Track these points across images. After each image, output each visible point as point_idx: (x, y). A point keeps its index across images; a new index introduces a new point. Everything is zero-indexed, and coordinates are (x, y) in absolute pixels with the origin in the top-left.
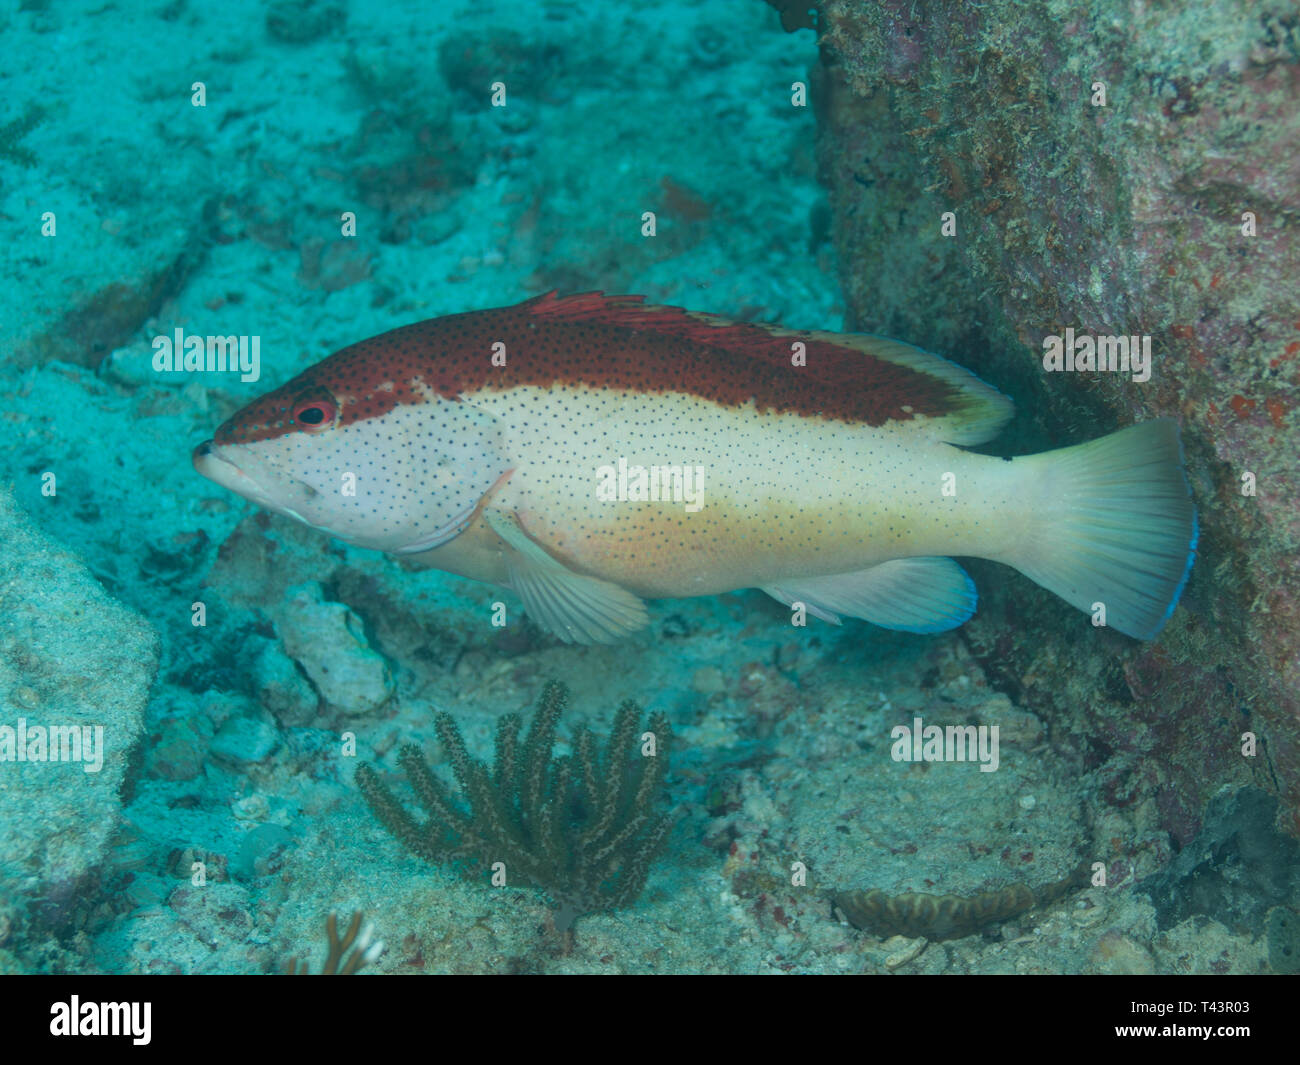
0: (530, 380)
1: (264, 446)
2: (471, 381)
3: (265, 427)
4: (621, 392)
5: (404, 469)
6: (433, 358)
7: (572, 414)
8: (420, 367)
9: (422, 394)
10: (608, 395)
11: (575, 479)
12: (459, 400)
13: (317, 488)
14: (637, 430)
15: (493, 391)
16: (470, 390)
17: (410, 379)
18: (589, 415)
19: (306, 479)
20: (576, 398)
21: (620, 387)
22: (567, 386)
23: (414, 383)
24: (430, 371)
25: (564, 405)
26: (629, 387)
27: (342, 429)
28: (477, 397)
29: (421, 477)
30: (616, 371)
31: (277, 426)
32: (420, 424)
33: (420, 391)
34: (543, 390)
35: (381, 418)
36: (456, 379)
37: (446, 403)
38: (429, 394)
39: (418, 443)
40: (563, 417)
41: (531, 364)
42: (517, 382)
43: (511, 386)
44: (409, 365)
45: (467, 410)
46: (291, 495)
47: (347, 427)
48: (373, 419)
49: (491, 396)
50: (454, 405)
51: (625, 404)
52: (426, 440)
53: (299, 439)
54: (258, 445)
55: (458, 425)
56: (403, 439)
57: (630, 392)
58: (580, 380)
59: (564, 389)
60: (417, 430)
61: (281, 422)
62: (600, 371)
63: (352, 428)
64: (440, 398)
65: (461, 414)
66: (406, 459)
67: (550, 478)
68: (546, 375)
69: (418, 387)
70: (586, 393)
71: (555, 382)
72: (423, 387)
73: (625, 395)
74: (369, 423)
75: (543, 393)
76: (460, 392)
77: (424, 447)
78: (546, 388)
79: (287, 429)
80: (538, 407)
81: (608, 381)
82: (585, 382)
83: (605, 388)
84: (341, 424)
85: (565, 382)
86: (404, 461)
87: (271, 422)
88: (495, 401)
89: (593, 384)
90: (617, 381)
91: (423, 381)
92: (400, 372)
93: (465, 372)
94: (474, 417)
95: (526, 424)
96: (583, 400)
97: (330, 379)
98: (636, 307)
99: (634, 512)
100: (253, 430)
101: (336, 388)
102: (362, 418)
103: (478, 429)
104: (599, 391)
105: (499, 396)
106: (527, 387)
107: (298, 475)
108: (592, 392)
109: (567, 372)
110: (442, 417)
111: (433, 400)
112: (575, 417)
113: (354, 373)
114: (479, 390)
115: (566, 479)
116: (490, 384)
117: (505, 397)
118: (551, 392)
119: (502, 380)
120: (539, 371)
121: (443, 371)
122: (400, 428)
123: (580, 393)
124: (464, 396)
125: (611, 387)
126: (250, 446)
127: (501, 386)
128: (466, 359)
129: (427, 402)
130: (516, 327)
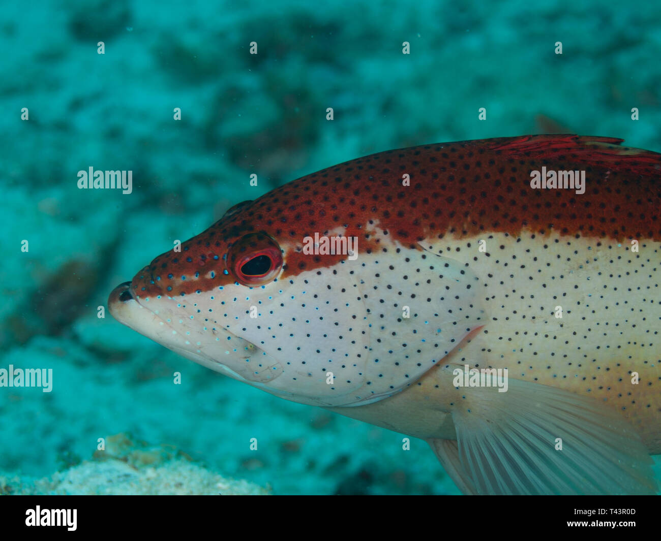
0: (496, 226)
1: (194, 299)
2: (432, 226)
3: (195, 278)
4: (594, 241)
5: (359, 325)
6: (389, 199)
7: (541, 264)
8: (375, 210)
9: (378, 241)
10: (581, 244)
11: (541, 336)
12: (421, 249)
13: (259, 345)
14: (612, 283)
15: (456, 238)
16: (431, 237)
17: (364, 225)
18: (559, 267)
19: (247, 335)
20: (546, 247)
21: (594, 235)
22: (536, 234)
23: (369, 228)
24: (386, 214)
25: (532, 255)
26: (603, 235)
27: (288, 279)
28: (439, 245)
29: (377, 333)
30: (589, 216)
31: (209, 276)
32: (377, 275)
33: (376, 236)
34: (510, 237)
35: (332, 268)
36: (417, 223)
37: (406, 252)
38: (386, 240)
39: (375, 296)
40: (531, 269)
41: (496, 208)
42: (482, 228)
43: (475, 233)
44: (363, 208)
45: (431, 260)
46: (228, 353)
47: (292, 277)
48: (323, 270)
49: (454, 244)
50: (415, 254)
51: (599, 254)
52: (383, 293)
53: (235, 291)
54: (187, 297)
55: (422, 278)
56: (357, 292)
57: (605, 241)
58: (550, 226)
59: (533, 237)
60: (374, 281)
61: (214, 272)
62: (573, 217)
63: (299, 279)
64: (399, 246)
65: (424, 265)
66: (361, 313)
67: (512, 335)
68: (513, 220)
69: (374, 233)
70: (557, 241)
71: (524, 228)
72: (379, 233)
73: (599, 244)
74: (319, 273)
75: (510, 241)
76: (421, 239)
77: (382, 301)
78: (514, 236)
79: (220, 281)
80: (505, 256)
81: (581, 228)
82: (556, 229)
83: (577, 237)
84: (286, 274)
85: (534, 229)
86: (359, 316)
87: (201, 271)
88: (458, 250)
89: (565, 232)
90: (591, 228)
91: (378, 226)
92: (352, 215)
93: (425, 216)
94: (440, 269)
95: (490, 276)
96: (555, 249)
97: (270, 223)
98: (611, 148)
99: (602, 372)
100: (179, 281)
101: (278, 233)
102: (310, 269)
103: (444, 282)
104: (572, 239)
105: (462, 244)
106: (493, 234)
107: (236, 330)
108: (564, 240)
109: (536, 218)
110: (402, 268)
111: (392, 249)
112: (544, 268)
113: (298, 217)
114: (441, 237)
115: (531, 337)
116: (452, 231)
117: (469, 245)
118: (519, 240)
119: (465, 226)
120: (505, 216)
121: (401, 214)
122: (354, 279)
123: (550, 241)
124: (424, 244)
125: (585, 235)
126: (180, 299)
127: (465, 233)
128: (425, 201)
129: (385, 250)
130: (478, 164)
